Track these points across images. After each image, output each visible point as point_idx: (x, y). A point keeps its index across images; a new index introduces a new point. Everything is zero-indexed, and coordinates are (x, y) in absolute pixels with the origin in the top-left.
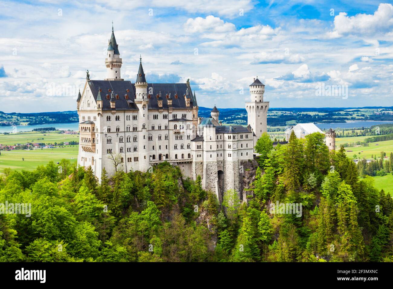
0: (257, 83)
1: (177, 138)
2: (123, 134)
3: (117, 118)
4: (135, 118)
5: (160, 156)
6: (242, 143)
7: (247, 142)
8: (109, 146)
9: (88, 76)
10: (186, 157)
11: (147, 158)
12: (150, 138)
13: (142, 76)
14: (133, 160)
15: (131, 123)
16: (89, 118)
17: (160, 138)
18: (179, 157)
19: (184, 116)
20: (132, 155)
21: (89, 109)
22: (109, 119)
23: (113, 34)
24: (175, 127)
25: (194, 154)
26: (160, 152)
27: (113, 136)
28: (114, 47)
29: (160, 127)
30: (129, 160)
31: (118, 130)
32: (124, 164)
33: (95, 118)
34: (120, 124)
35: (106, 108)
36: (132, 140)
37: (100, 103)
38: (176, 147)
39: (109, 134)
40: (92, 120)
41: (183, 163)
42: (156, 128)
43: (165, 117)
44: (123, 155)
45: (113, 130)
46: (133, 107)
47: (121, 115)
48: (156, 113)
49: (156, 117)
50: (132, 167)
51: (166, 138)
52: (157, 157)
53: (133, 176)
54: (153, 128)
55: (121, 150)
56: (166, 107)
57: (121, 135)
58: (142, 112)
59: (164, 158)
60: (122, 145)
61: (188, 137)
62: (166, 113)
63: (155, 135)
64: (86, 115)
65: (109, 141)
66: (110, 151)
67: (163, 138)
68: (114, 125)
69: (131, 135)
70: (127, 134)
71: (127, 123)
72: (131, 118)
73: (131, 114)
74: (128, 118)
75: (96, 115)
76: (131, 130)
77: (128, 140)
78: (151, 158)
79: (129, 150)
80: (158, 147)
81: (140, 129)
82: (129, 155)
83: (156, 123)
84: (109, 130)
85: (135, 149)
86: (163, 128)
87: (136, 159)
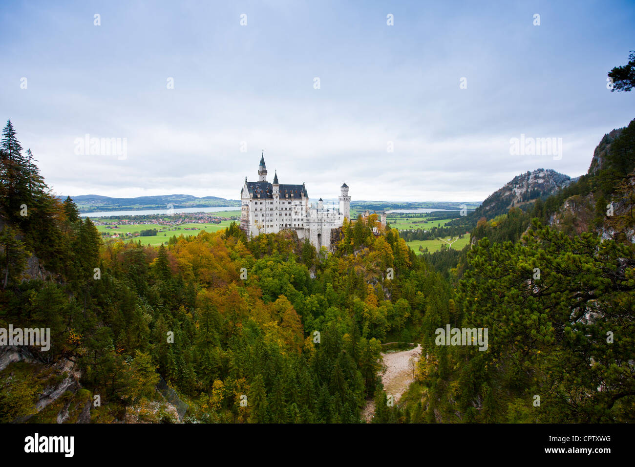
0: (345, 186)
3: (261, 203)
4: (271, 203)
5: (286, 225)
8: (256, 218)
9: (246, 179)
10: (300, 226)
11: (278, 226)
12: (280, 215)
13: (276, 180)
14: (270, 226)
15: (270, 206)
16: (246, 203)
17: (286, 215)
18: (297, 226)
19: (300, 203)
20: (270, 224)
21: (246, 198)
22: (256, 203)
23: (263, 157)
25: (305, 225)
26: (286, 223)
27: (259, 213)
28: (263, 163)
29: (286, 209)
30: (268, 226)
31: (261, 210)
32: (264, 228)
33: (249, 203)
34: (262, 206)
35: (255, 197)
36: (269, 215)
37: (252, 195)
38: (295, 220)
39: (256, 212)
41: (298, 229)
42: (284, 209)
43: (289, 203)
44: (264, 224)
45: (259, 209)
46: (271, 197)
47: (263, 201)
48: (284, 201)
49: (284, 203)
50: (269, 231)
51: (290, 215)
52: (284, 225)
53: (268, 236)
54: (282, 209)
55: (263, 221)
56: (290, 197)
57: (263, 212)
58: (276, 200)
59: (288, 226)
60: (264, 218)
62: (290, 201)
63: (283, 213)
64: (245, 201)
65: (256, 216)
66: (256, 221)
67: (288, 215)
68: (259, 206)
69: (270, 213)
70: (267, 212)
71: (267, 206)
73: (269, 201)
74: (268, 203)
75: (249, 201)
76: (269, 209)
77: (267, 215)
78: (281, 226)
79: (268, 221)
80: (285, 220)
81: (274, 209)
82: (268, 224)
83: (284, 206)
84: (256, 210)
85: (271, 221)
86: (288, 209)
87: (272, 226)
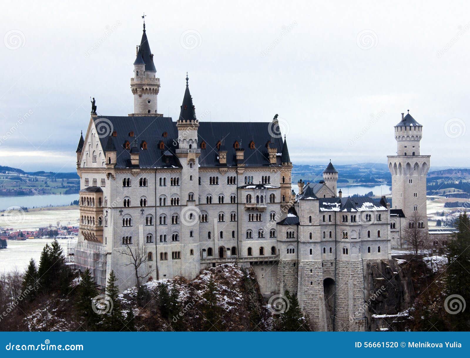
0: (408, 122)
1: (251, 218)
2: (152, 211)
3: (143, 183)
4: (175, 182)
5: (222, 250)
6: (370, 229)
7: (379, 228)
8: (126, 232)
9: (94, 108)
10: (268, 252)
11: (197, 254)
12: (204, 219)
13: (188, 109)
14: (170, 256)
15: (168, 191)
16: (95, 181)
17: (221, 218)
18: (256, 253)
19: (266, 180)
20: (170, 247)
21: (95, 165)
22: (127, 183)
23: (145, 36)
24: (249, 198)
25: (282, 248)
26: (221, 243)
27: (135, 214)
28: (146, 59)
29: (221, 199)
30: (164, 256)
31: (143, 202)
32: (153, 263)
33: (103, 181)
34: (147, 192)
35: (121, 164)
36: (169, 220)
37: (113, 156)
38: (249, 235)
39: (126, 211)
40: (99, 185)
41: (261, 263)
42: (215, 200)
43: (231, 181)
44: (151, 247)
45: (135, 202)
46: (173, 163)
47: (150, 177)
48: (214, 174)
49: (214, 181)
50: (167, 271)
51: (233, 218)
52: (216, 251)
54: (209, 200)
55: (149, 239)
56: (234, 163)
57: (149, 212)
58: (187, 171)
59: (228, 254)
60: (151, 229)
61: (272, 216)
62: (232, 174)
63: (213, 212)
64: (91, 177)
65: (127, 222)
66: (127, 241)
67: (227, 217)
69: (168, 212)
70: (160, 211)
71: (162, 190)
72: (168, 183)
73: (168, 176)
74: (163, 182)
75: (104, 176)
76: (168, 203)
77: (163, 220)
78: (205, 254)
79: (163, 239)
80: (217, 234)
81: (183, 201)
82: (162, 247)
83: (215, 191)
84: (127, 203)
85: (175, 238)
86: (227, 200)
87: (176, 255)
